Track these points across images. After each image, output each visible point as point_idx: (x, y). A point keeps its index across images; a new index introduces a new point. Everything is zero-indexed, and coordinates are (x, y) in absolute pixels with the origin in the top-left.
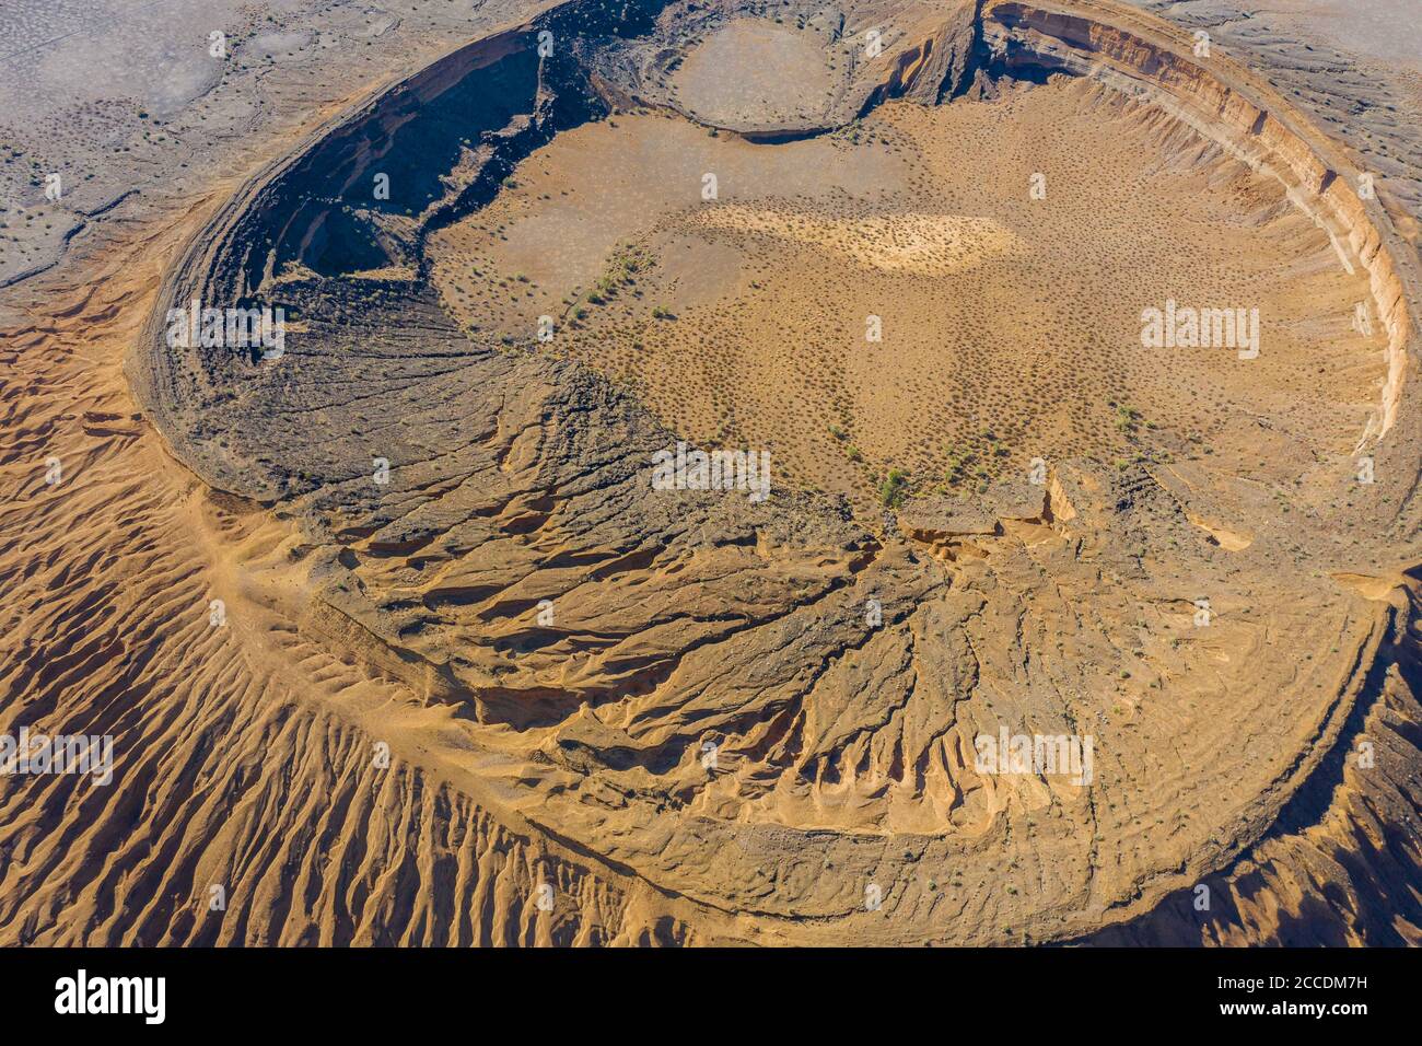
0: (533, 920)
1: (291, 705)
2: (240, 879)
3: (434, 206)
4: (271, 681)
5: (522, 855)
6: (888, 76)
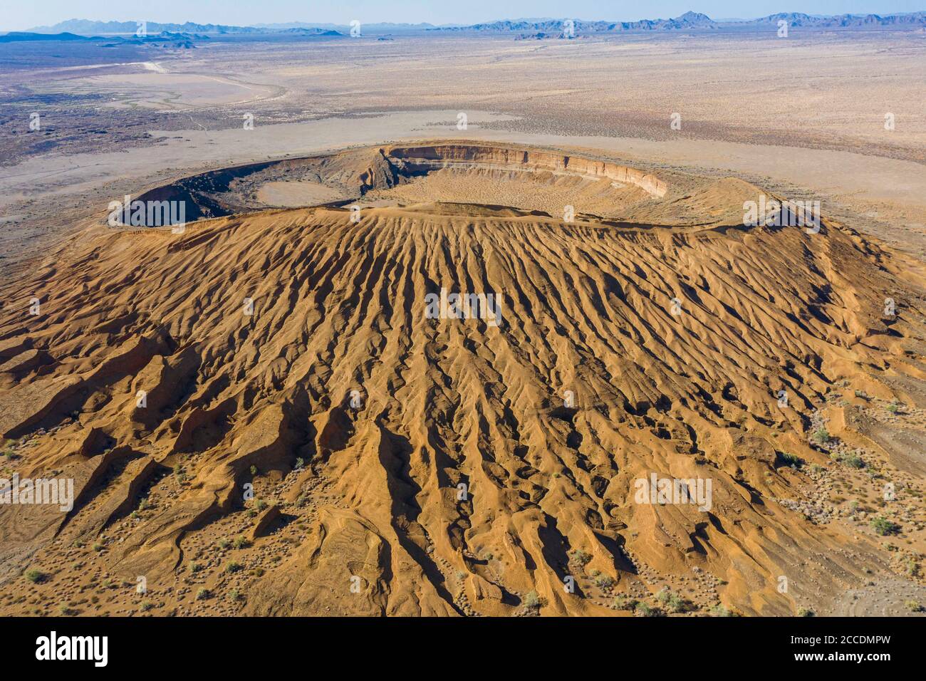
2: (516, 274)
6: (361, 183)
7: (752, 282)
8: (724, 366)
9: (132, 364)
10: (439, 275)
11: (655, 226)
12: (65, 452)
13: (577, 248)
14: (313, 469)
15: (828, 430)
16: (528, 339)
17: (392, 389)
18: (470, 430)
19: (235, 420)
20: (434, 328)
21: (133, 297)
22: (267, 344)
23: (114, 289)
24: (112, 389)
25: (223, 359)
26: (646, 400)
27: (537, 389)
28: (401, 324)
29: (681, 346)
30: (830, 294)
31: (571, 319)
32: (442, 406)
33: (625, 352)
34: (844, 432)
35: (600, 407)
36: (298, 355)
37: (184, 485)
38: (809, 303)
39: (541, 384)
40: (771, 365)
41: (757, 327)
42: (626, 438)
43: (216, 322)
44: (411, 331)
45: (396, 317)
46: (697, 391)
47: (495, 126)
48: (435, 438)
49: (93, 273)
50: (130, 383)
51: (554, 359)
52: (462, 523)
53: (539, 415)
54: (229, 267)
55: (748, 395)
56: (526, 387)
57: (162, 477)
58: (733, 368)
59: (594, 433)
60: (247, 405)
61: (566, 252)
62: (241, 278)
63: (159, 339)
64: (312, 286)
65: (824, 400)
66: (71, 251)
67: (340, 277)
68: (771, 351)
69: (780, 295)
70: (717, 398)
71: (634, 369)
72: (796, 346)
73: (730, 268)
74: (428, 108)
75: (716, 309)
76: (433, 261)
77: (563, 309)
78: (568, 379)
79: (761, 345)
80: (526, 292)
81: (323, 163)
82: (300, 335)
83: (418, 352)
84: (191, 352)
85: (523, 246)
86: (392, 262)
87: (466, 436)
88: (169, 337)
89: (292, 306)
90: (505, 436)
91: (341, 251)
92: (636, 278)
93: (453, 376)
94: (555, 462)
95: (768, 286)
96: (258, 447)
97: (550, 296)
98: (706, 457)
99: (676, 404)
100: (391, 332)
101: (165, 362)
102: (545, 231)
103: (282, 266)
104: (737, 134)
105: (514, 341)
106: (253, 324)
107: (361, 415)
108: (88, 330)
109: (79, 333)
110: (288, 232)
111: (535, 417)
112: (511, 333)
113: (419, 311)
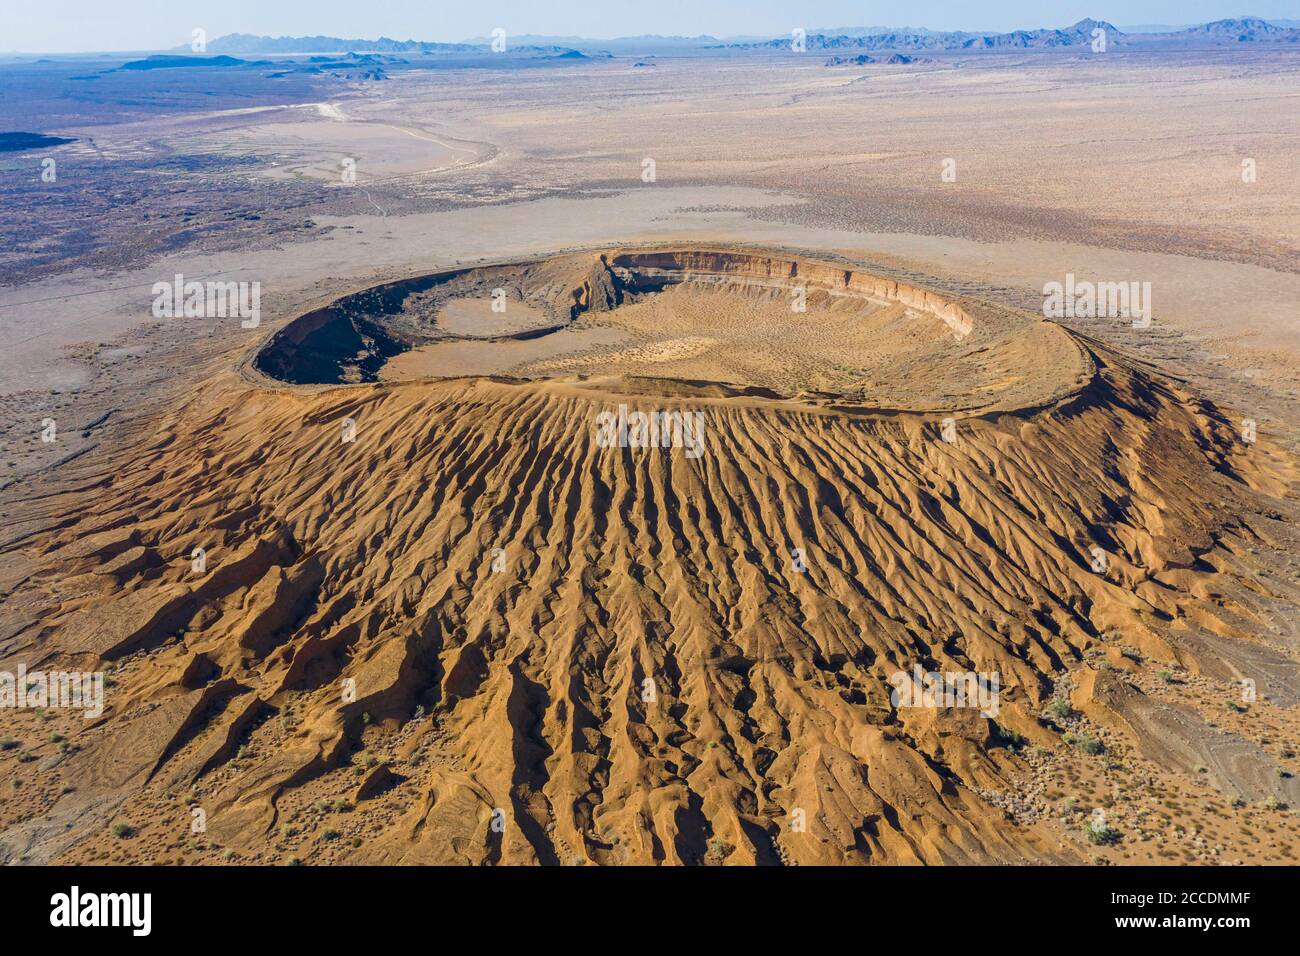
6: (573, 302)
7: (1018, 493)
8: (955, 608)
9: (247, 574)
10: (613, 477)
11: (901, 411)
12: (164, 682)
13: (792, 443)
14: (434, 719)
15: (1072, 701)
16: (709, 566)
17: (537, 624)
18: (622, 682)
19: (356, 652)
20: (598, 546)
21: (257, 483)
22: (403, 556)
23: (239, 471)
24: (224, 603)
25: (350, 573)
26: (842, 652)
27: (707, 633)
28: (558, 541)
29: (904, 580)
30: (1128, 509)
31: (768, 539)
32: (592, 648)
33: (829, 587)
34: (1090, 706)
35: (783, 659)
36: (436, 573)
37: (289, 730)
38: (1092, 522)
39: (716, 627)
40: (1018, 610)
41: (1013, 556)
42: (808, 701)
43: (347, 524)
44: (570, 549)
45: (555, 530)
46: (911, 641)
47: (767, 214)
48: (578, 690)
49: (216, 445)
50: (244, 596)
51: (737, 595)
52: (592, 797)
53: (706, 666)
54: (370, 452)
55: (978, 649)
56: (695, 632)
57: (267, 719)
58: (965, 612)
59: (770, 692)
60: (372, 634)
61: (777, 449)
62: (380, 469)
63: (281, 542)
64: (461, 482)
65: (1079, 657)
66: (195, 410)
67: (495, 475)
68: (1023, 589)
69: (1053, 511)
70: (937, 652)
71: (834, 609)
72: (1059, 584)
73: (993, 472)
74: (682, 182)
75: (962, 529)
76: (608, 458)
77: (761, 527)
78: (748, 622)
79: (1011, 579)
80: (717, 503)
81: (527, 272)
82: (440, 549)
83: (573, 577)
84: (315, 563)
85: (722, 440)
86: (559, 457)
87: (616, 688)
88: (293, 540)
89: (436, 509)
90: (662, 691)
91: (501, 439)
92: (861, 486)
93: (611, 610)
94: (715, 727)
95: (1039, 498)
96: (373, 691)
97: (746, 509)
98: (904, 730)
99: (881, 659)
100: (547, 550)
101: (283, 575)
102: (754, 419)
103: (429, 455)
104: (1103, 230)
105: (692, 567)
106: (388, 530)
107: (500, 653)
108: (204, 522)
109: (194, 526)
110: (440, 411)
111: (701, 669)
112: (691, 556)
113: (582, 523)
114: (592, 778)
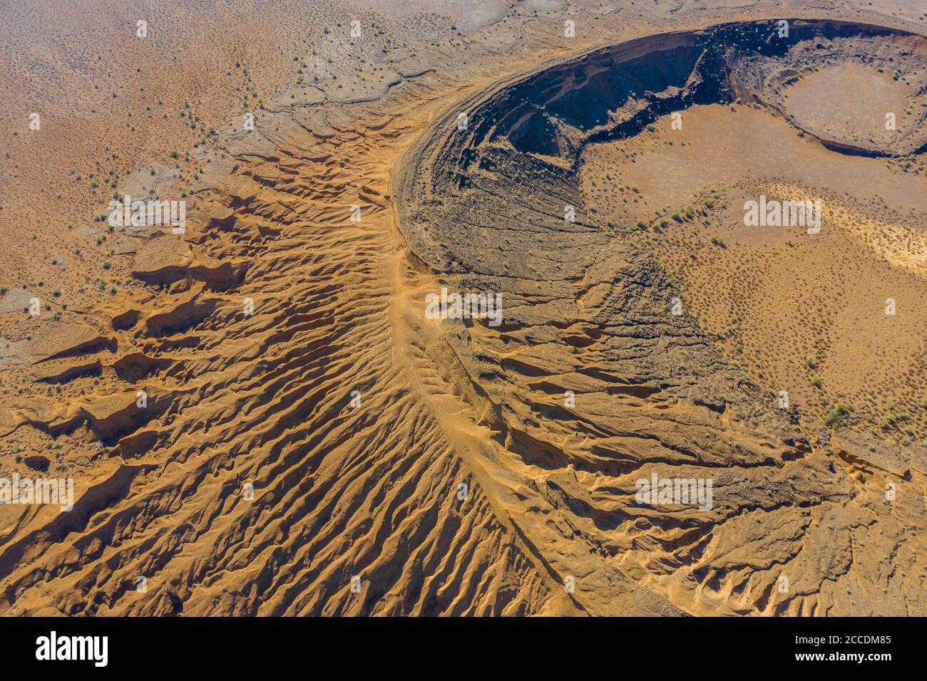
0: (490, 578)
1: (406, 391)
2: (344, 474)
3: (598, 128)
4: (401, 372)
5: (499, 537)
32: (163, 502)
45: (259, 410)
51: (237, 567)
52: (47, 575)
53: (165, 582)
67: (297, 337)
82: (231, 357)
114: (62, 567)
